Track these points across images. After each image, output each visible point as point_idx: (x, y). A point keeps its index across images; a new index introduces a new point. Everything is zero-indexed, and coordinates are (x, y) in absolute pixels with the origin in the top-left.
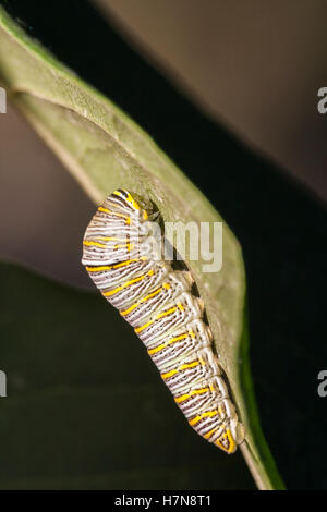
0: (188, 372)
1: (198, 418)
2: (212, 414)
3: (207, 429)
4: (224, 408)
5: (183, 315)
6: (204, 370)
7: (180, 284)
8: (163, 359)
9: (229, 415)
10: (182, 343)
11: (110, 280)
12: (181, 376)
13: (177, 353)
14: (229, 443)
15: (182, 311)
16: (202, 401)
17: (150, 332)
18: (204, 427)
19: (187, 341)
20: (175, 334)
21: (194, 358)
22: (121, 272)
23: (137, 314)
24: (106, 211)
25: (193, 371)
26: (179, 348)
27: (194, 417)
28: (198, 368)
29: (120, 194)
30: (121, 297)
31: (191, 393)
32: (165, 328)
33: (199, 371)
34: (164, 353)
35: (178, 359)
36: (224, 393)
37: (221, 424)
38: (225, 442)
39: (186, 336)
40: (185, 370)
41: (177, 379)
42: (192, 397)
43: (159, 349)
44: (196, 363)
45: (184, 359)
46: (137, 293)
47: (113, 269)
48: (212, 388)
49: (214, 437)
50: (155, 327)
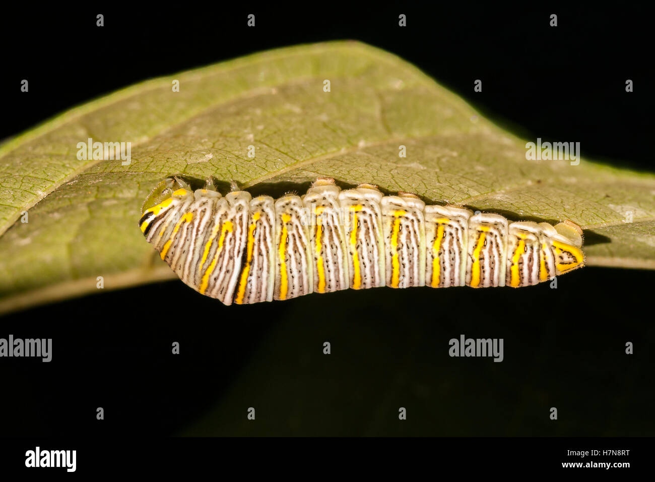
0: (446, 245)
1: (515, 270)
2: (521, 249)
3: (535, 268)
4: (523, 231)
5: (369, 211)
6: (455, 225)
7: (326, 194)
8: (411, 268)
9: (536, 230)
10: (405, 232)
11: (265, 274)
12: (446, 256)
13: (414, 244)
14: (570, 254)
15: (363, 209)
16: (494, 250)
17: (368, 264)
18: (530, 269)
19: (405, 223)
20: (387, 233)
21: (433, 228)
22: (260, 254)
23: (332, 267)
24: (167, 247)
25: (448, 238)
26: (408, 237)
27: (509, 274)
28: (448, 230)
29: (147, 222)
30: (295, 273)
31: (476, 257)
32: (373, 242)
33: (453, 232)
34: (406, 261)
35: (423, 248)
36: (502, 220)
37: (540, 246)
38: (566, 258)
39: (397, 222)
40: (441, 247)
41: (447, 265)
42: (482, 259)
43: (396, 264)
44: (441, 229)
45: (426, 241)
46: (301, 250)
47: (251, 263)
48: (485, 229)
49: (550, 265)
50: (365, 254)
